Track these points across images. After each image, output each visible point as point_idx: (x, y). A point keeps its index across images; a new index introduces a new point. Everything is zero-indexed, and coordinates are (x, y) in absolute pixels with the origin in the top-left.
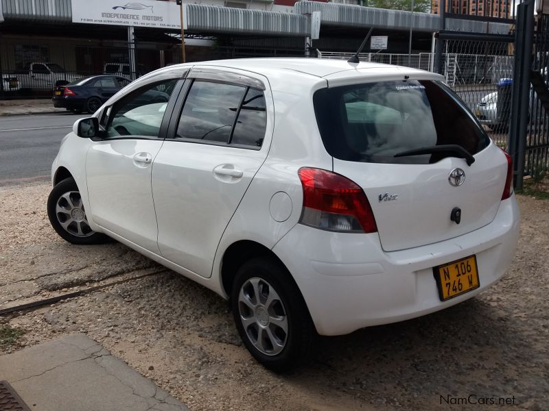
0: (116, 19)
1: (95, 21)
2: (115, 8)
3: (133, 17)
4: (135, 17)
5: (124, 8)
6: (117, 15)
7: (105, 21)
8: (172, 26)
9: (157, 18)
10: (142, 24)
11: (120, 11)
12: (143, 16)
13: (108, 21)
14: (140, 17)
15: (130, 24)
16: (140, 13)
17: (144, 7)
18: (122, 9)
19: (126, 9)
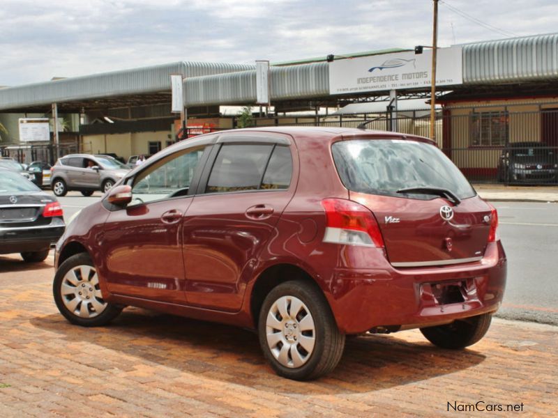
0: (372, 84)
1: (352, 90)
2: (371, 70)
3: (390, 77)
4: (394, 78)
5: (381, 68)
6: (372, 79)
7: (360, 89)
8: (441, 82)
9: (420, 75)
10: (402, 85)
11: (377, 72)
12: (403, 75)
13: (365, 88)
14: (400, 77)
15: (387, 88)
16: (399, 71)
17: (404, 62)
18: (379, 70)
19: (383, 70)
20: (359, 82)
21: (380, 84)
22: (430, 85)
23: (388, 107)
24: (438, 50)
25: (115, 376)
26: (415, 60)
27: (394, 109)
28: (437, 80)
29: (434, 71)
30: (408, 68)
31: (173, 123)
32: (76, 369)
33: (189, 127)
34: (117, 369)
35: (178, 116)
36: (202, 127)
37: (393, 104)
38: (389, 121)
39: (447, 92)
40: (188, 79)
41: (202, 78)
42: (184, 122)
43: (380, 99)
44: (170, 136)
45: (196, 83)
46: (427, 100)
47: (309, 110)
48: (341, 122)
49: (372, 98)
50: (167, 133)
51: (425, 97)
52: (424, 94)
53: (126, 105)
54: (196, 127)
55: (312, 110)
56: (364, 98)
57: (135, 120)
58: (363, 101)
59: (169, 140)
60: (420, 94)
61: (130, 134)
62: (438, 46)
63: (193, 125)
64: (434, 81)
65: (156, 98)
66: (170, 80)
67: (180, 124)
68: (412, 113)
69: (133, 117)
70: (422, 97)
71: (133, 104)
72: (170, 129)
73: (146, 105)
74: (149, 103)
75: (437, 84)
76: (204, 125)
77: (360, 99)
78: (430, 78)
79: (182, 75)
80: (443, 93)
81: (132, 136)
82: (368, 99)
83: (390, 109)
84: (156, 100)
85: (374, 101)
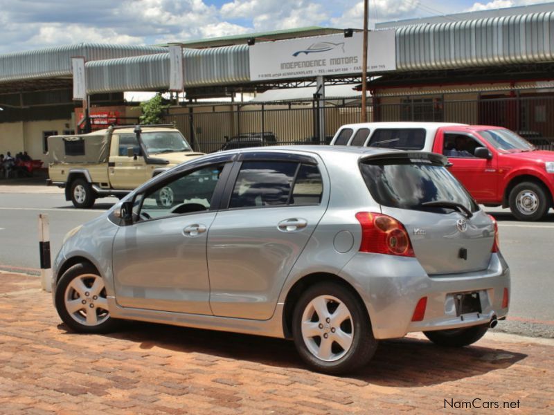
0: (297, 69)
1: (274, 75)
2: (296, 55)
3: (317, 63)
4: (321, 63)
5: (307, 53)
6: (297, 64)
7: (284, 75)
8: (372, 67)
9: (350, 60)
10: (330, 71)
11: (302, 57)
12: (331, 59)
13: (288, 74)
14: (328, 62)
15: (314, 74)
16: (327, 56)
17: (332, 46)
18: (304, 54)
19: (309, 54)
20: (282, 68)
21: (306, 69)
22: (360, 71)
23: (314, 95)
24: (369, 33)
25: (90, 401)
26: (344, 43)
27: (321, 97)
28: (368, 65)
29: (365, 56)
30: (336, 53)
31: (74, 111)
32: (47, 395)
33: (91, 116)
34: (90, 394)
35: (79, 104)
36: (105, 116)
37: (320, 92)
38: (316, 111)
39: (376, 78)
40: (91, 63)
41: (106, 62)
42: (87, 111)
43: (302, 84)
44: (67, 126)
45: (100, 68)
46: (354, 86)
47: (224, 96)
48: (263, 110)
49: (294, 84)
50: (65, 121)
51: (353, 82)
52: (351, 79)
53: (16, 90)
54: (99, 116)
55: (228, 96)
56: (285, 84)
57: (27, 107)
58: (285, 87)
59: (67, 129)
60: (346, 80)
61: (21, 123)
62: (369, 29)
63: (97, 114)
64: (366, 67)
65: (52, 83)
66: (70, 64)
67: (82, 112)
68: (341, 101)
69: (25, 104)
70: (348, 83)
71: (24, 90)
72: (69, 117)
73: (39, 91)
74: (44, 88)
75: (368, 70)
76: (109, 114)
77: (281, 85)
78: (360, 63)
79: (84, 58)
80: (372, 79)
81: (24, 125)
82: (290, 85)
83: (317, 97)
84: (52, 85)
85: (296, 87)
